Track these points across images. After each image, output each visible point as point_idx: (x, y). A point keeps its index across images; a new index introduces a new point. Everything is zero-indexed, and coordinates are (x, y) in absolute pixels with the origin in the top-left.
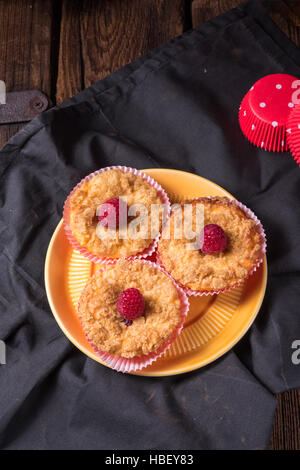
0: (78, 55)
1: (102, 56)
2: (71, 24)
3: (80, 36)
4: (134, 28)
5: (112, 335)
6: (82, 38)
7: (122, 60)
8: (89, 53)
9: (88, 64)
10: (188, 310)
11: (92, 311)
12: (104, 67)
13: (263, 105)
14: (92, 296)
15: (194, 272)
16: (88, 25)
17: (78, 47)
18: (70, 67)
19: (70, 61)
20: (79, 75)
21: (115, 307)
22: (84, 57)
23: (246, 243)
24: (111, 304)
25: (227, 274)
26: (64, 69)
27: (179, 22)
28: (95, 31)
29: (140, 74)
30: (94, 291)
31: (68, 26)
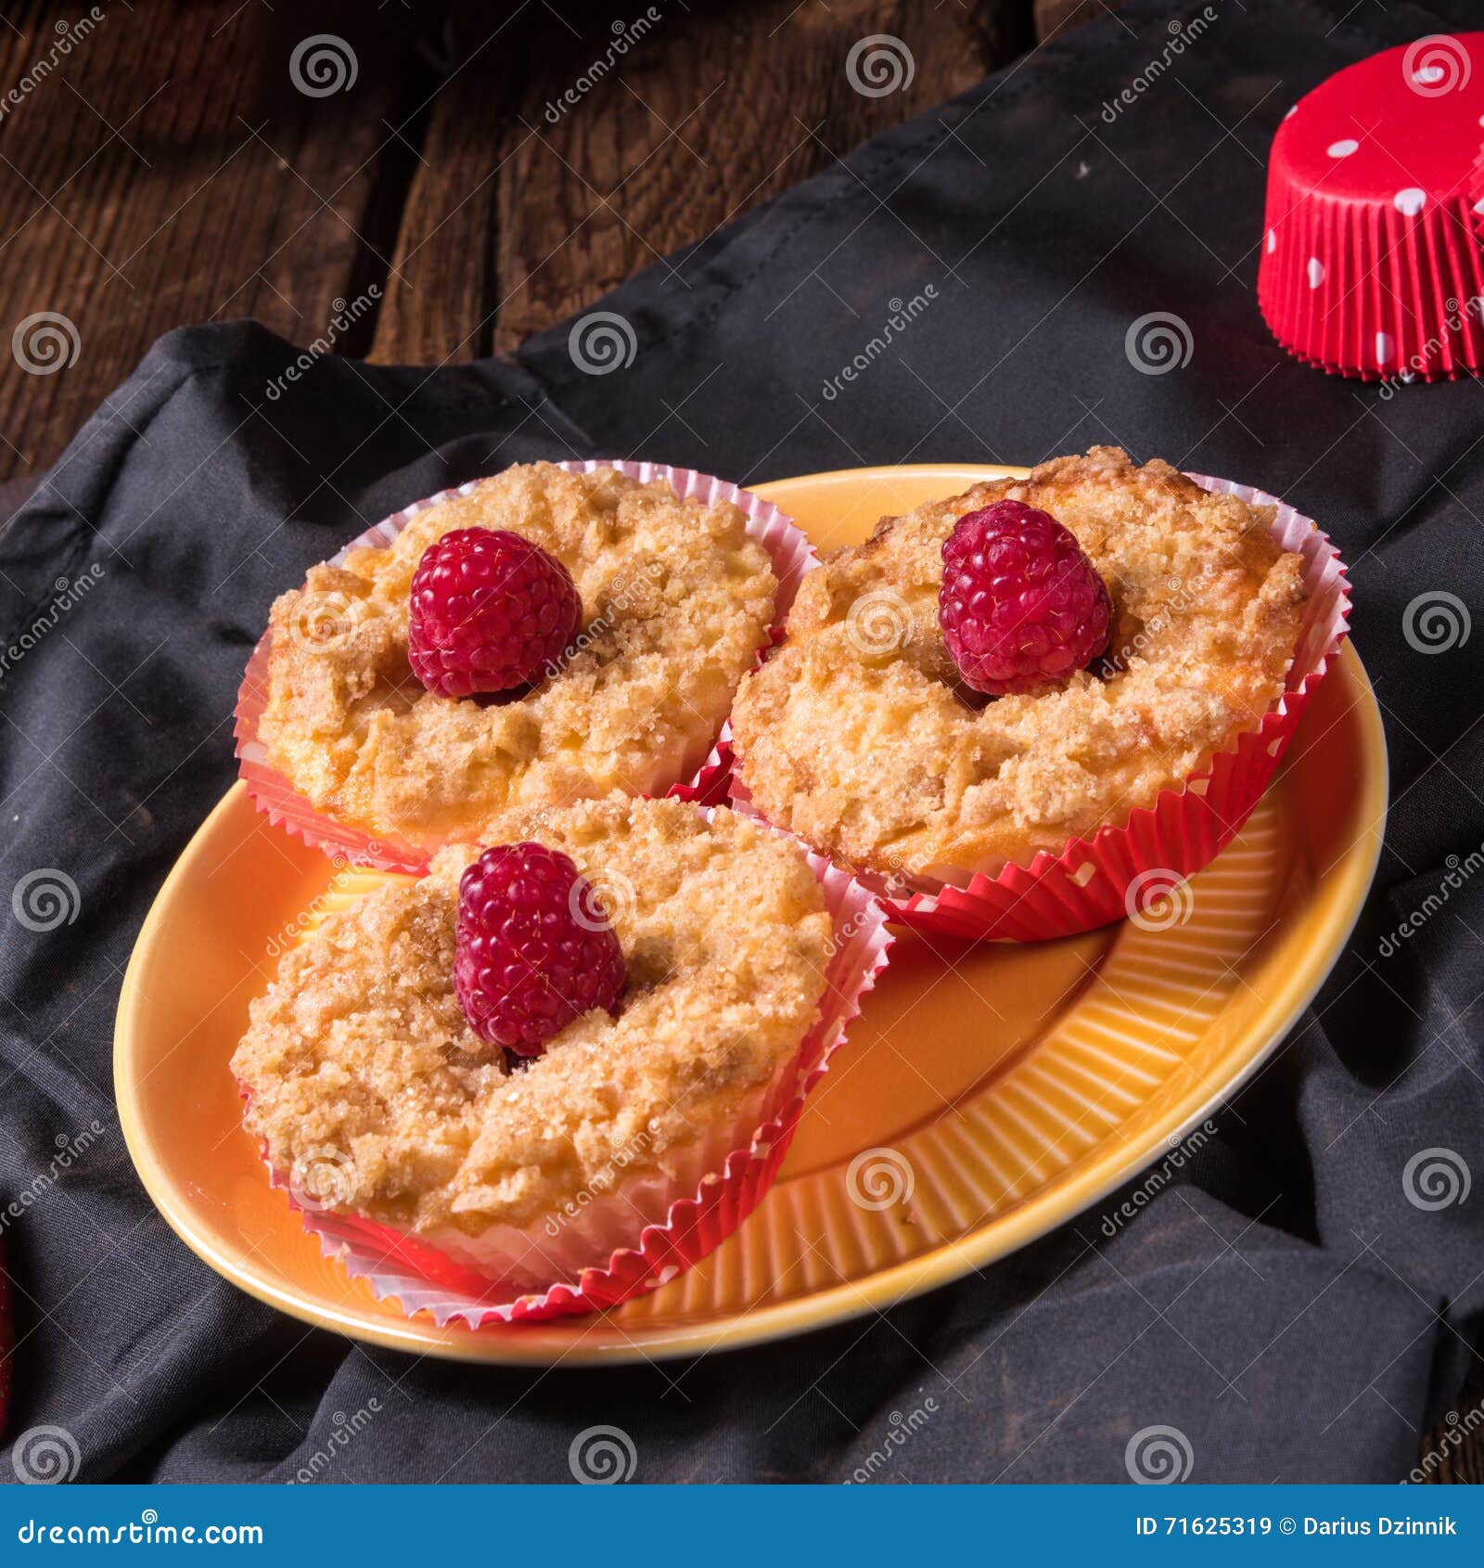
0: (473, 267)
1: (585, 245)
2: (456, 176)
3: (493, 204)
4: (751, 126)
5: (406, 1112)
6: (504, 209)
7: (681, 237)
8: (525, 248)
9: (515, 283)
10: (883, 960)
11: (310, 1029)
12: (590, 276)
13: (1343, 149)
14: (325, 971)
15: (917, 773)
16: (535, 162)
17: (479, 241)
18: (428, 309)
19: (436, 289)
20: (468, 326)
21: (449, 1004)
22: (503, 267)
23: (1216, 590)
24: (431, 993)
25: (1102, 732)
26: (402, 322)
27: (966, 57)
28: (565, 175)
29: (755, 243)
30: (337, 952)
31: (444, 184)
